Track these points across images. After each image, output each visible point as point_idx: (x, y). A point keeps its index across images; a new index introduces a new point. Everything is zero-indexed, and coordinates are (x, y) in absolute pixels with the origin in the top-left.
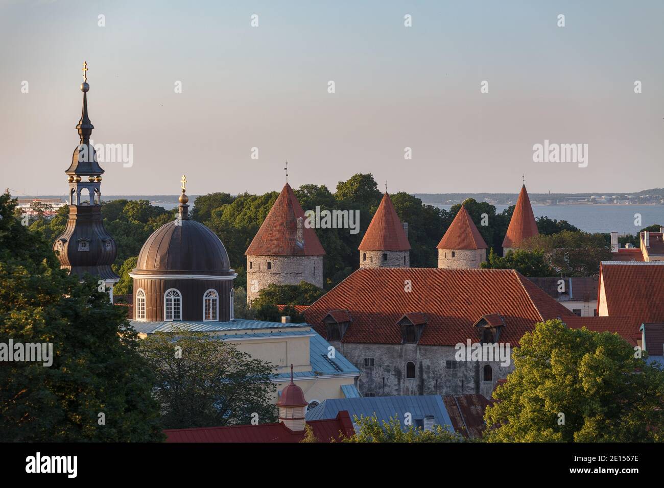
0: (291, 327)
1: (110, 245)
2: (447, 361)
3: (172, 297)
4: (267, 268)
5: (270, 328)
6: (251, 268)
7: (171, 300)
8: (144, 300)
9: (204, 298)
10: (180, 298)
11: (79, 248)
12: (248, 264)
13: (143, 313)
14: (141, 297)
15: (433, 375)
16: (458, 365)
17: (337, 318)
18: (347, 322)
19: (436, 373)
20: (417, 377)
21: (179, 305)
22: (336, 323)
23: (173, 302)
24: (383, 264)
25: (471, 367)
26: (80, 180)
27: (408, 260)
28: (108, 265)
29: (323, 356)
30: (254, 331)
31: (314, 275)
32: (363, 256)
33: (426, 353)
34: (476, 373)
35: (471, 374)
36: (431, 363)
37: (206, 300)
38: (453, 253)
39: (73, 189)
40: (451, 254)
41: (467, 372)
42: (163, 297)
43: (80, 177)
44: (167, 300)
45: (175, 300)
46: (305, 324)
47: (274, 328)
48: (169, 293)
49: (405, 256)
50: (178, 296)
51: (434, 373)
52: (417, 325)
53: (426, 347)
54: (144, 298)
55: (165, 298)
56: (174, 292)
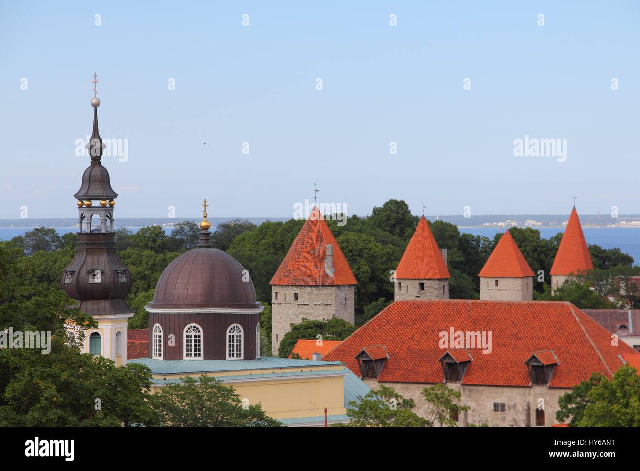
0: (323, 365)
1: (124, 276)
2: (495, 403)
3: (193, 333)
4: (293, 299)
5: (300, 367)
6: (276, 298)
7: (191, 336)
8: (161, 336)
9: (228, 334)
10: (202, 333)
11: (89, 280)
12: (273, 294)
13: (160, 350)
14: (158, 333)
15: (479, 419)
16: (506, 408)
17: (372, 354)
18: (383, 359)
19: (482, 416)
20: (462, 420)
21: (199, 341)
22: (372, 361)
23: (193, 339)
24: (420, 294)
25: (521, 410)
26: (91, 205)
27: (447, 289)
28: (122, 298)
29: (357, 397)
30: (282, 370)
31: (345, 306)
32: (398, 285)
33: (470, 394)
34: (527, 417)
35: (521, 418)
36: (477, 406)
37: (230, 336)
38: (497, 282)
39: (82, 214)
40: (494, 283)
41: (517, 415)
42: (182, 333)
43: (91, 202)
44: (187, 336)
45: (196, 336)
46: (338, 362)
47: (305, 366)
48: (189, 328)
49: (444, 286)
50: (199, 331)
51: (480, 416)
52: (460, 363)
53: (471, 387)
54: (162, 334)
55: (185, 334)
56: (195, 327)
